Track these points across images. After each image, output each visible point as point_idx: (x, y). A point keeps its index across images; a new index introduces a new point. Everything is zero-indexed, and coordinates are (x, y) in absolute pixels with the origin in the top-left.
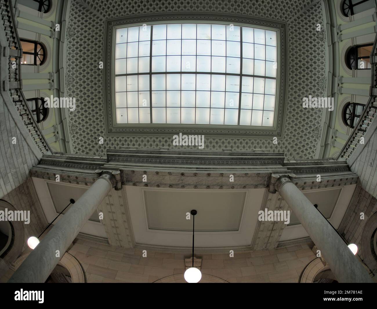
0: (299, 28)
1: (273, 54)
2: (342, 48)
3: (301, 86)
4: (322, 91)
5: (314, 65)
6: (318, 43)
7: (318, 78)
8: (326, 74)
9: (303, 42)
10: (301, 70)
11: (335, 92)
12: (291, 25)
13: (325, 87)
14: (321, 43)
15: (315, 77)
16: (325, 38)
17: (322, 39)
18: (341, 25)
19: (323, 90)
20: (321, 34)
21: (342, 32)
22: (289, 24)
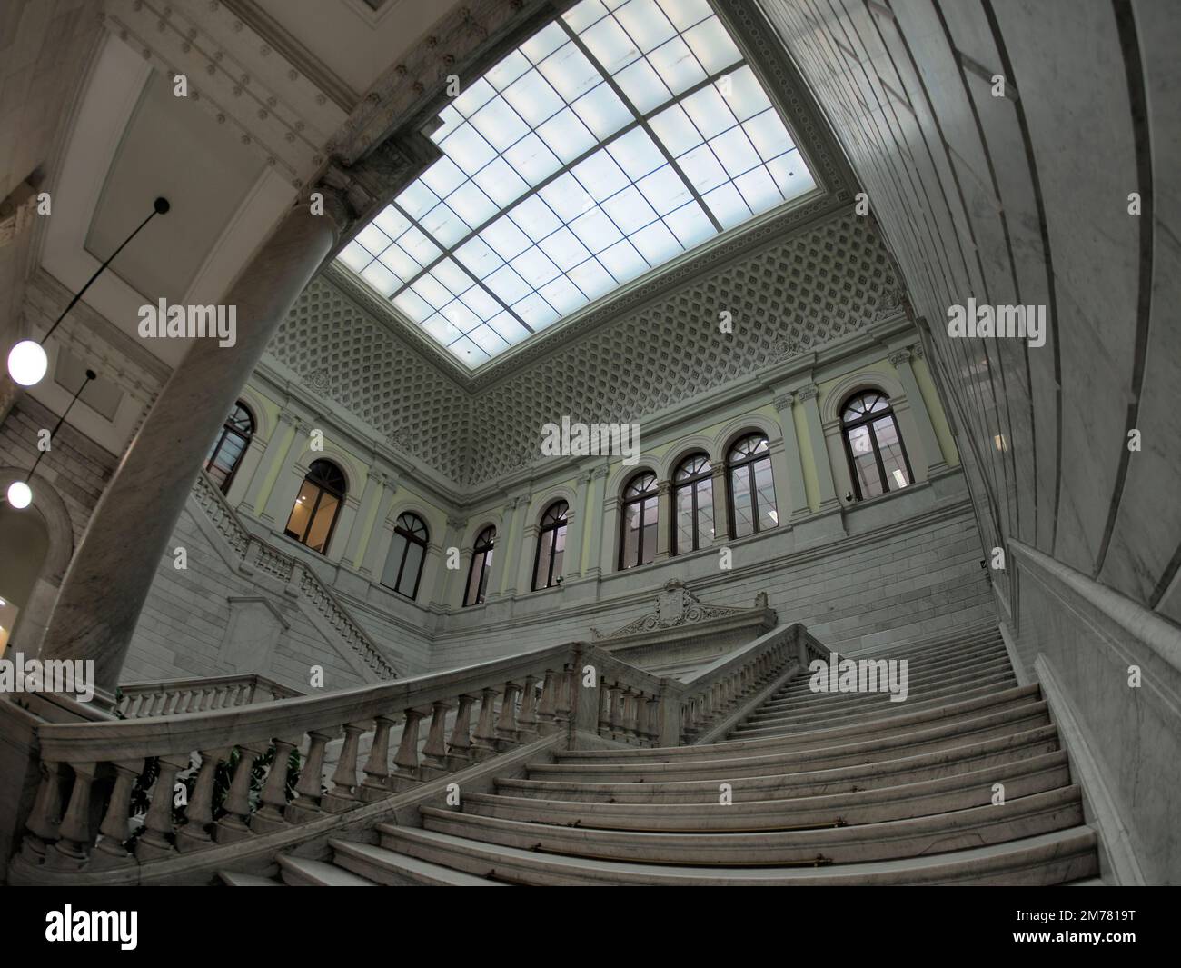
0: (446, 409)
1: (440, 332)
2: (356, 468)
3: (341, 334)
4: (305, 373)
5: (363, 385)
6: (396, 423)
7: (335, 379)
8: (330, 403)
9: (417, 396)
10: (371, 354)
11: (289, 404)
12: (463, 400)
13: (308, 386)
14: (392, 428)
15: (340, 372)
16: (393, 445)
17: (396, 435)
18: (395, 492)
19: (305, 377)
20: (406, 440)
21: (381, 487)
22: (467, 399)
